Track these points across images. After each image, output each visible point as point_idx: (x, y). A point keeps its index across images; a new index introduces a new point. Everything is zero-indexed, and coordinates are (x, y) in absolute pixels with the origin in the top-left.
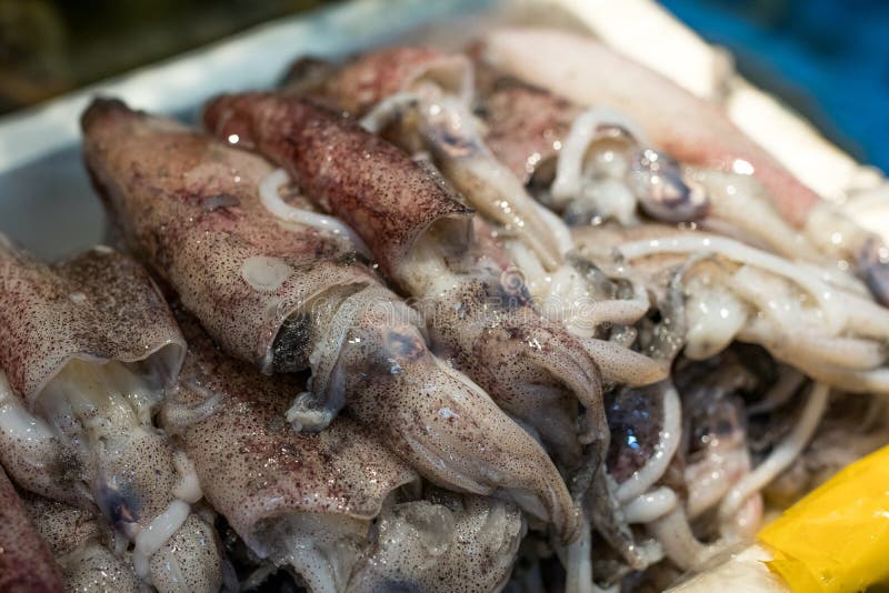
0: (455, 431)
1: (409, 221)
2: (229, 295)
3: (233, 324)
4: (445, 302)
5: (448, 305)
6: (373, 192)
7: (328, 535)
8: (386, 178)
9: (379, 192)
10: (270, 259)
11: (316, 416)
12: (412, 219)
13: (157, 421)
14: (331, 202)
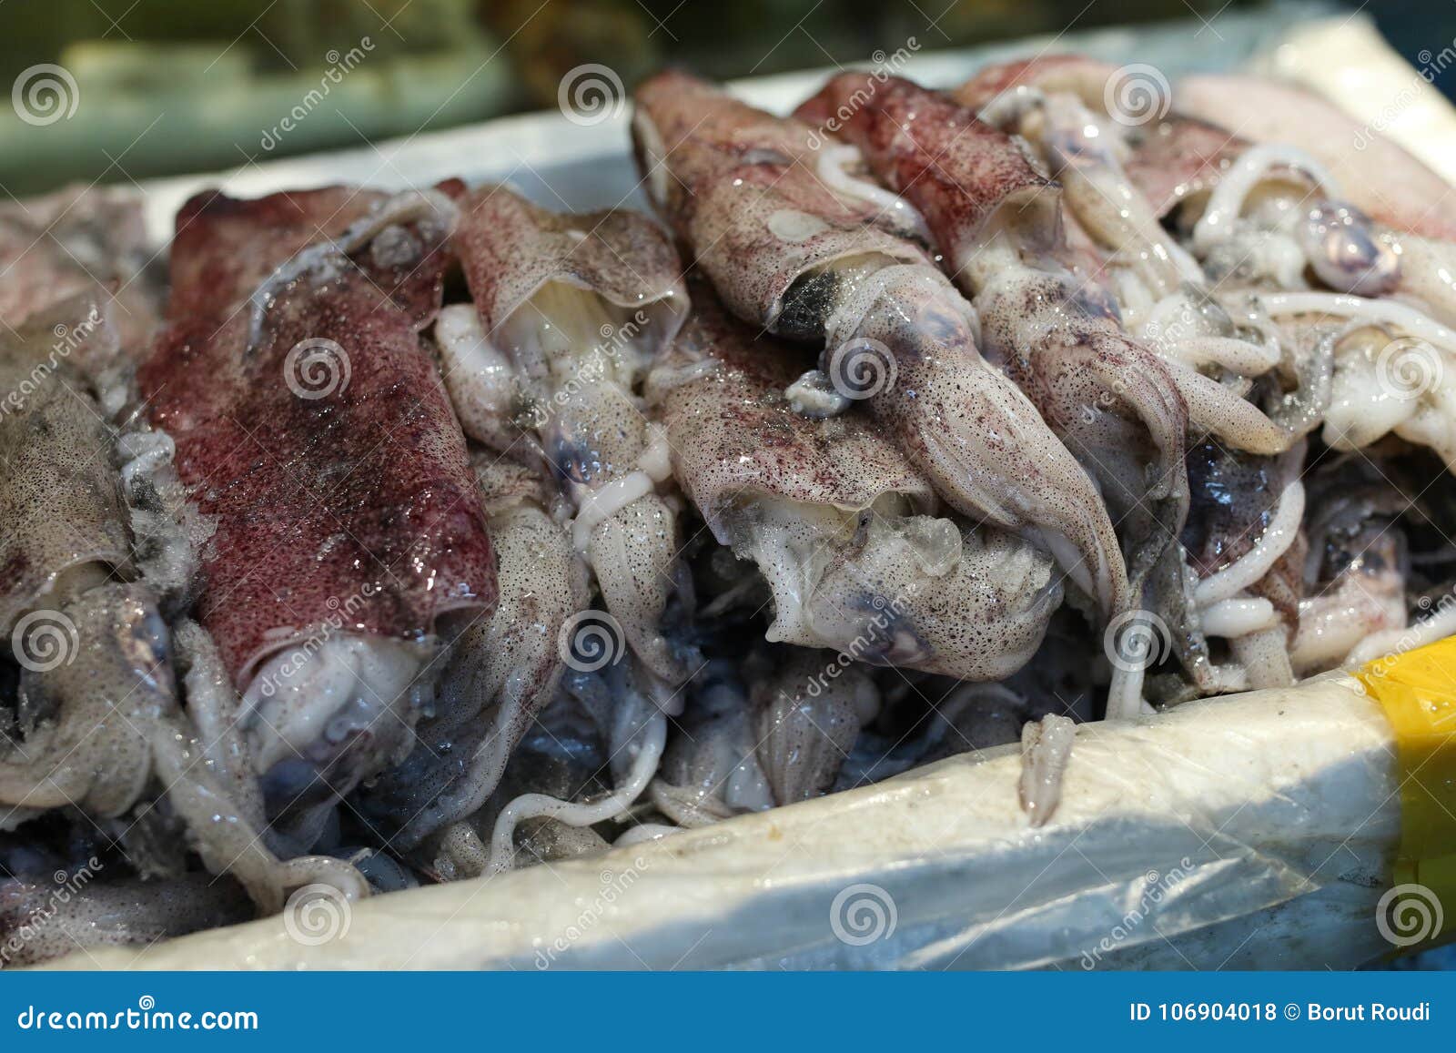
0: (983, 434)
1: (982, 195)
2: (747, 243)
3: (744, 273)
4: (1007, 295)
5: (1010, 298)
6: (948, 161)
7: (805, 530)
8: (967, 147)
9: (955, 162)
10: (805, 215)
11: (820, 397)
12: (985, 192)
13: (638, 388)
14: (899, 177)
